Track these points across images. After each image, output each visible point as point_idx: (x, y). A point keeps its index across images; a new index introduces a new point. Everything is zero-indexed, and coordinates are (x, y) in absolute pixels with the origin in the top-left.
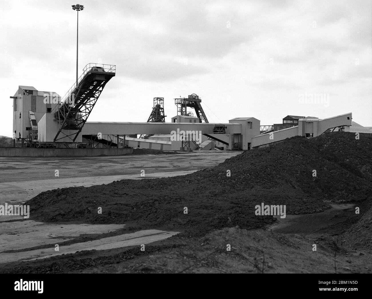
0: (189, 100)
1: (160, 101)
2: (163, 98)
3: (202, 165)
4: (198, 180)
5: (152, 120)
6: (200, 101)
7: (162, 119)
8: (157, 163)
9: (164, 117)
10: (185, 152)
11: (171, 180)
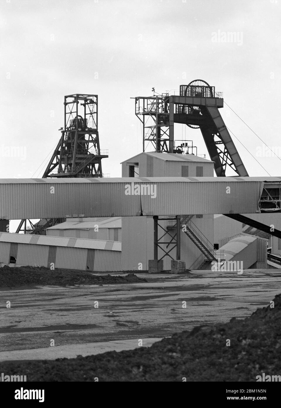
0: (182, 101)
1: (84, 105)
2: (96, 96)
3: (212, 318)
4: (171, 365)
5: (60, 169)
6: (219, 103)
7: (93, 166)
8: (65, 313)
9: (98, 158)
10: (164, 276)
11: (84, 365)
